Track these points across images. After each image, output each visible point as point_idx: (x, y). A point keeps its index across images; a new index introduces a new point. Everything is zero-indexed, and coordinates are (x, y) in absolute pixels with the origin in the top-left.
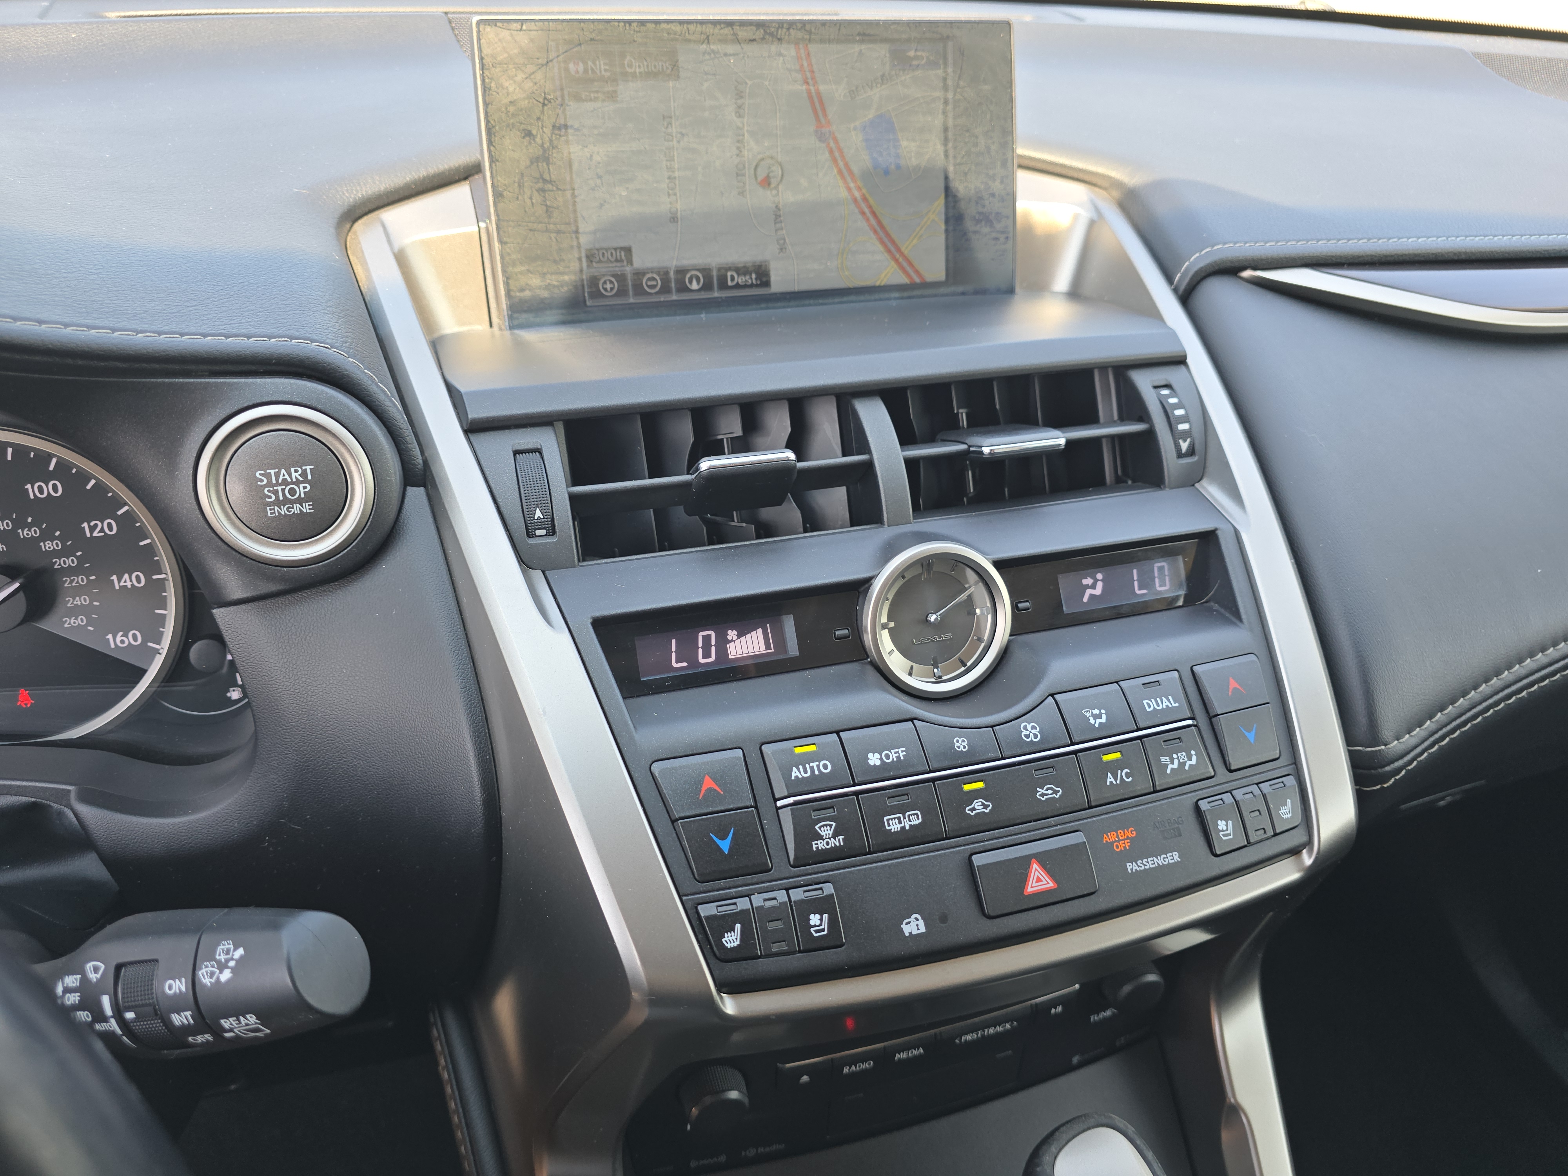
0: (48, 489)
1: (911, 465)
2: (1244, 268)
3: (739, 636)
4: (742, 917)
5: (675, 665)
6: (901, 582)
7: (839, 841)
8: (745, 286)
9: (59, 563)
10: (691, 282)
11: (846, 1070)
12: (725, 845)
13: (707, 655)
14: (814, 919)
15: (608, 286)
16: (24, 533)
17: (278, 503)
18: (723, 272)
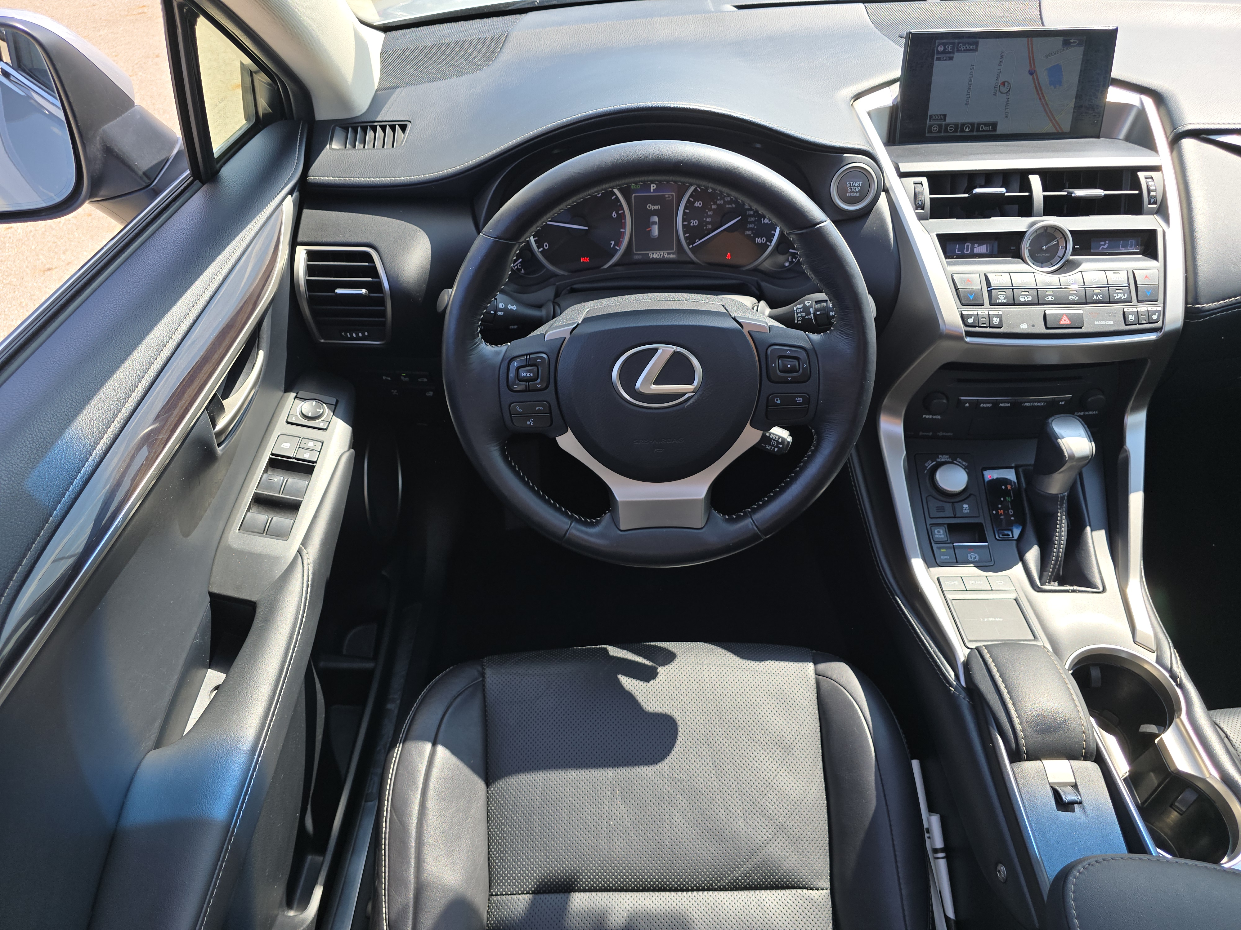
1: (1046, 197)
2: (1202, 134)
3: (978, 246)
4: (974, 315)
5: (957, 252)
6: (1035, 234)
7: (1005, 301)
8: (987, 131)
10: (966, 129)
11: (982, 405)
12: (971, 298)
13: (967, 250)
14: (994, 318)
15: (935, 129)
17: (851, 192)
18: (979, 124)
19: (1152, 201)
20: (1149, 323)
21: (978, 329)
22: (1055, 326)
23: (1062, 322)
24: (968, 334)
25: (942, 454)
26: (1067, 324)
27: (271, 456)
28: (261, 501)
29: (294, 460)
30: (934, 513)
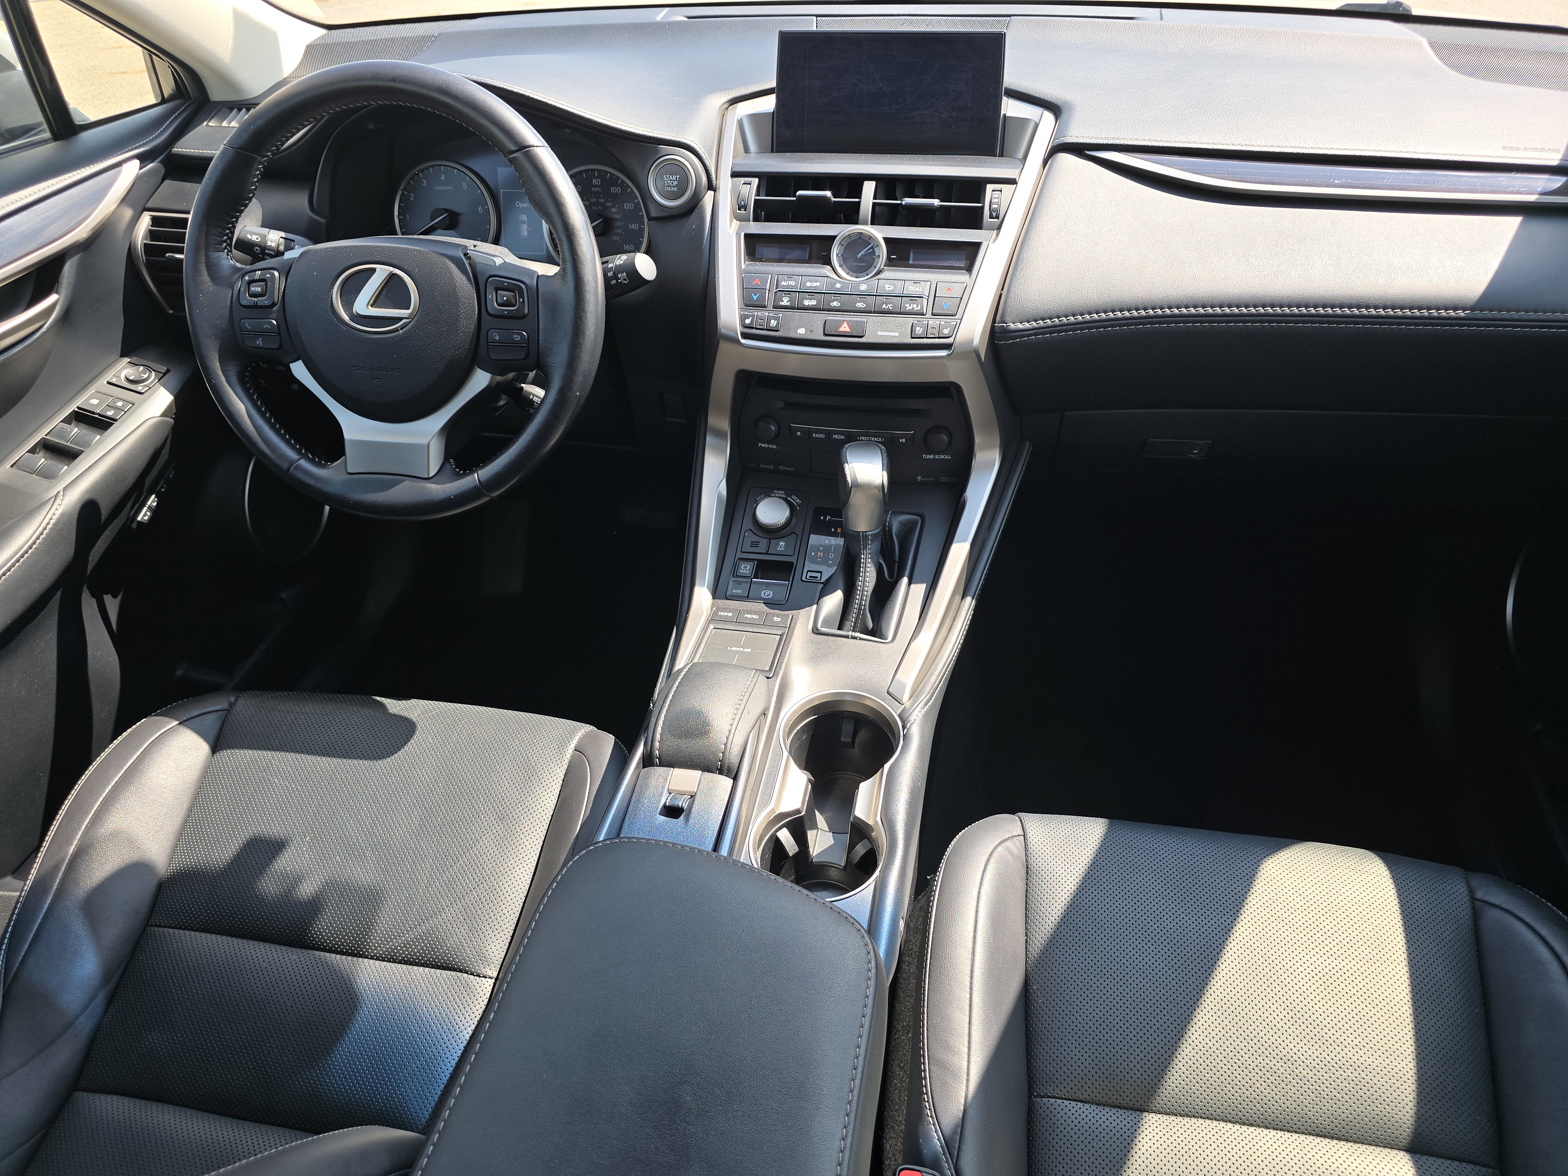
0: (617, 190)
1: (874, 205)
2: (1082, 149)
4: (753, 316)
5: (759, 254)
6: (849, 242)
7: (788, 304)
9: (615, 216)
12: (755, 298)
14: (772, 321)
16: (607, 204)
17: (668, 186)
19: (994, 214)
20: (939, 338)
21: (754, 331)
22: (833, 333)
23: (842, 329)
24: (745, 336)
25: (778, 489)
26: (848, 332)
27: (76, 409)
28: (48, 447)
29: (97, 416)
30: (747, 548)
